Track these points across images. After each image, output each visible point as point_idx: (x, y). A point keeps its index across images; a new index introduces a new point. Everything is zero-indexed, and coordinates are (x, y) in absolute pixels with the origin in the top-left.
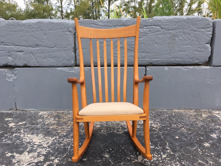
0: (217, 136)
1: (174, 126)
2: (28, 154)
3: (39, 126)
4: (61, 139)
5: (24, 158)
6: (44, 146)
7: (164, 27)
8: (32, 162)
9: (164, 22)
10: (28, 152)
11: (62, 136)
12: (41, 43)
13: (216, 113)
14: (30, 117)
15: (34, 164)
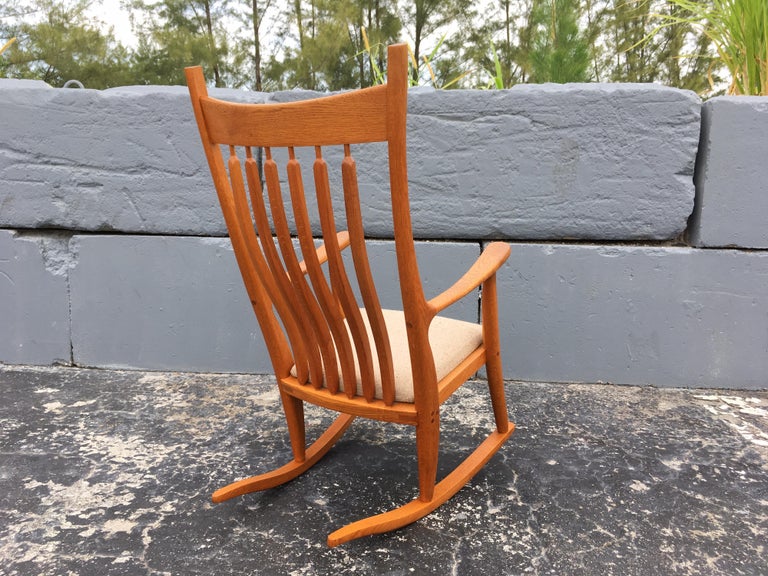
0: (682, 466)
1: (553, 430)
2: (90, 486)
3: (133, 413)
4: (193, 450)
5: (77, 495)
6: (138, 467)
7: (543, 117)
8: (97, 505)
9: (541, 102)
10: (89, 480)
11: (198, 443)
12: (156, 160)
14: (112, 388)
15: (101, 511)
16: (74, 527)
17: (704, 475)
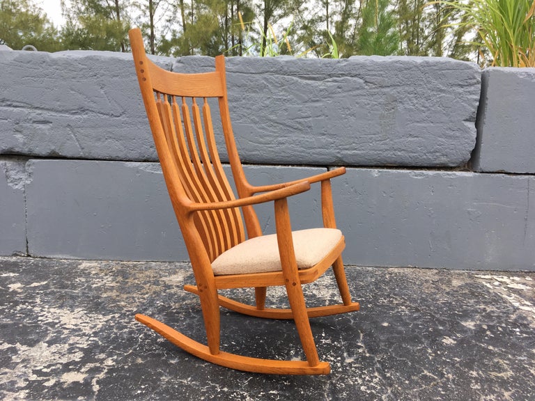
0: (475, 326)
1: (382, 300)
2: (48, 346)
3: (77, 291)
4: (125, 318)
5: (39, 354)
6: (84, 331)
7: (373, 79)
8: (55, 361)
9: (372, 68)
10: (47, 342)
11: (128, 313)
12: (92, 104)
13: (484, 279)
14: (59, 272)
15: (58, 366)
16: (39, 379)
17: (492, 332)
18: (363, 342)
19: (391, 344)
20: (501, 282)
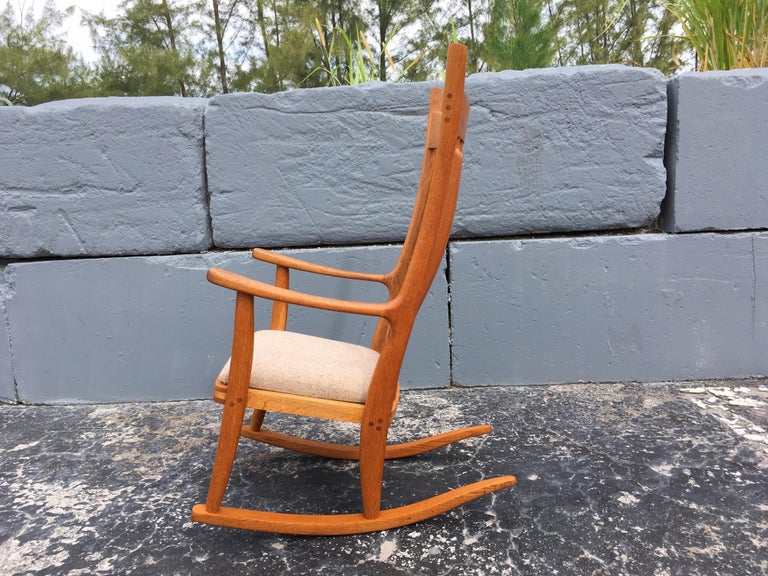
0: (672, 471)
1: (535, 439)
2: (20, 545)
3: (79, 454)
4: (140, 493)
6: (77, 517)
7: (502, 106)
8: (25, 569)
9: (499, 90)
10: (20, 538)
11: (147, 484)
12: (91, 177)
13: (693, 394)
14: (59, 426)
15: (29, 575)
17: (698, 480)
18: (495, 509)
19: (538, 509)
20: (719, 397)
